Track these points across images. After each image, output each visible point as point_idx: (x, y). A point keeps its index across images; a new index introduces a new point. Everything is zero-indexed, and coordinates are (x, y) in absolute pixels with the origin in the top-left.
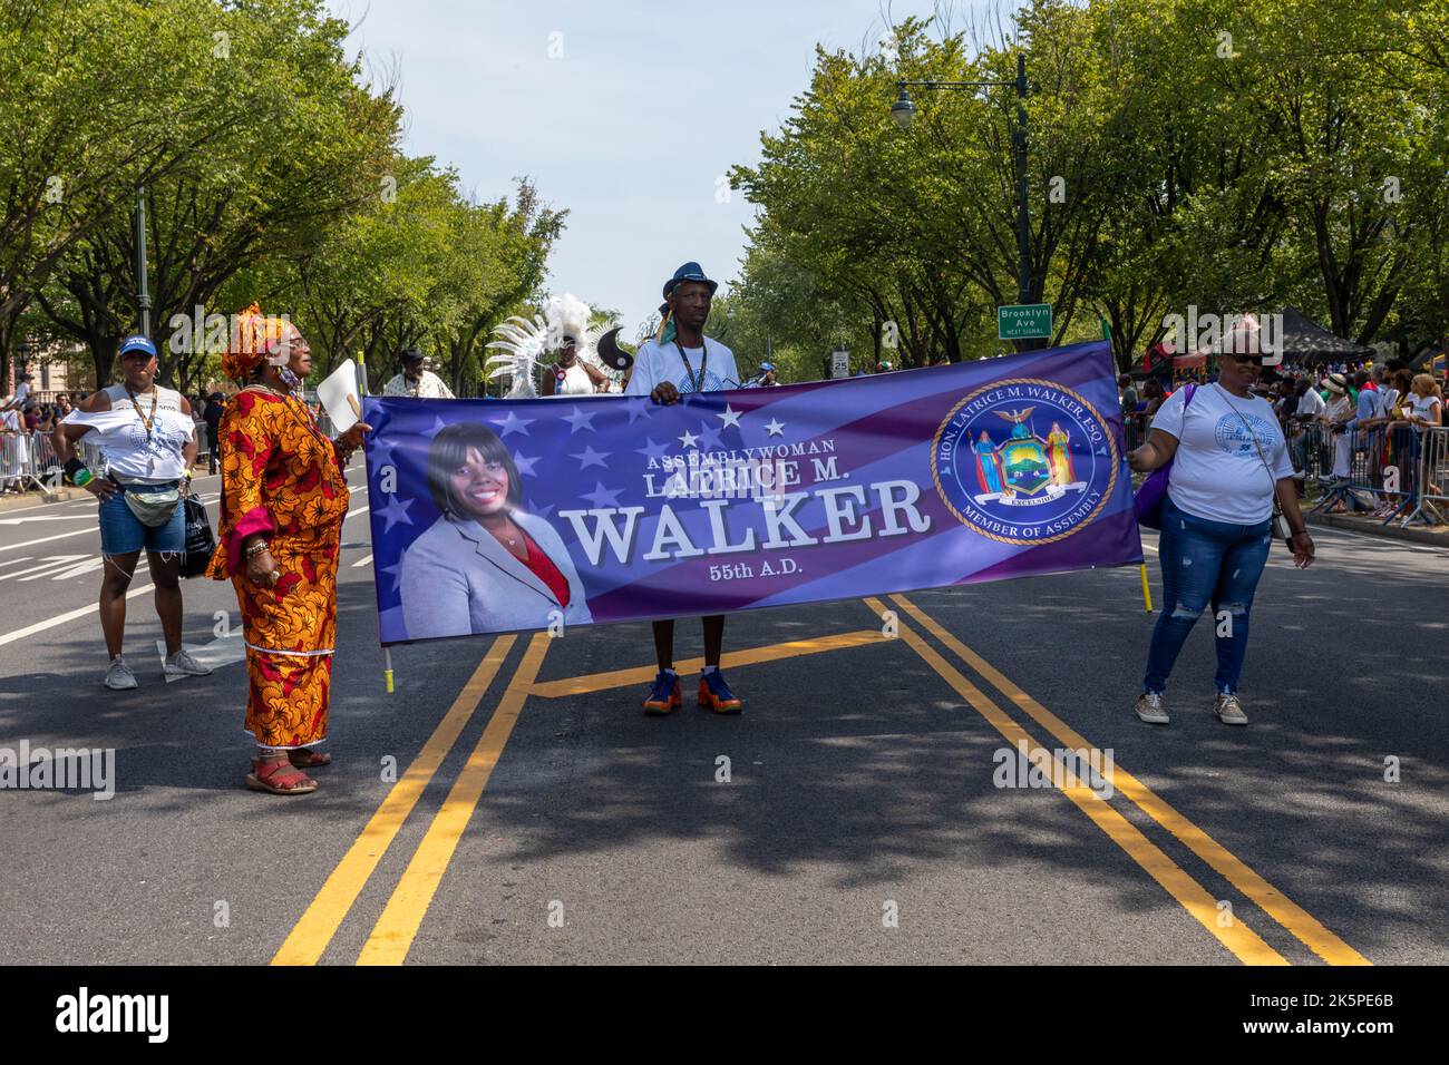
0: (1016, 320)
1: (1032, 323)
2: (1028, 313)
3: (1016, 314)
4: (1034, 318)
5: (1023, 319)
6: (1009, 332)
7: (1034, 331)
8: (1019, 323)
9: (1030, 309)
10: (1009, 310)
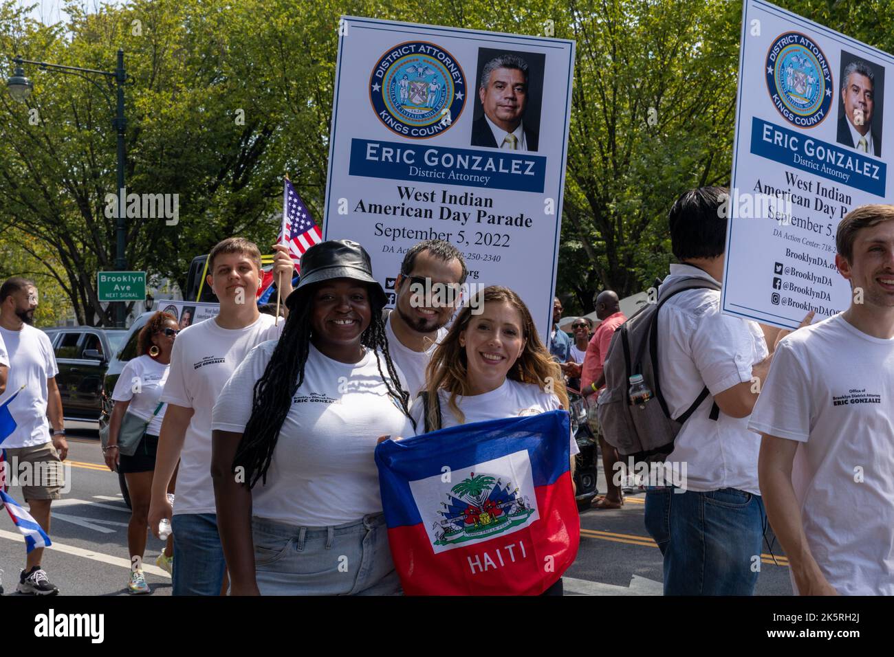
0: (113, 284)
1: (128, 288)
2: (124, 279)
3: (114, 279)
4: (130, 283)
5: (121, 284)
6: (107, 295)
7: (130, 295)
8: (117, 287)
9: (127, 275)
10: (107, 275)
